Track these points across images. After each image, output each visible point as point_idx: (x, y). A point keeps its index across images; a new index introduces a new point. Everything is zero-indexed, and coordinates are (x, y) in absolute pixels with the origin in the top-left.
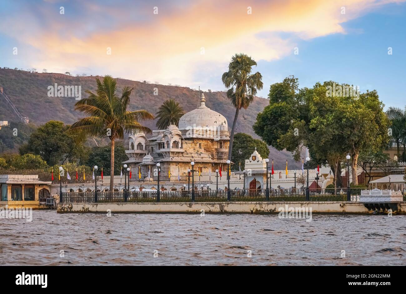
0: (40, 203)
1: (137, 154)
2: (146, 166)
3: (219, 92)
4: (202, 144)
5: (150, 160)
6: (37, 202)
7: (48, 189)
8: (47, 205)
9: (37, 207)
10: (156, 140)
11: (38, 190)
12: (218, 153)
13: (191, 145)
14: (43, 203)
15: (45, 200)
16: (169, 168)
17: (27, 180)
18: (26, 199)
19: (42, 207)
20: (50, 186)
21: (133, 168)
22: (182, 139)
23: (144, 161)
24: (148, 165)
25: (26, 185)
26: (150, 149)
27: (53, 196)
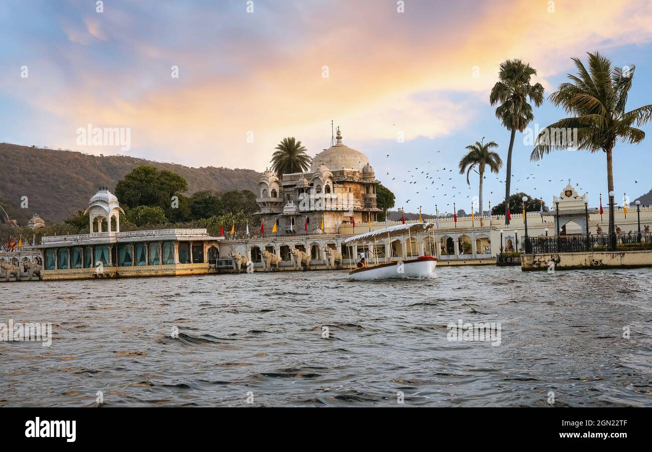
0: (210, 265)
1: (272, 203)
2: (287, 217)
3: (111, 156)
4: (352, 189)
5: (294, 210)
6: (206, 265)
7: (217, 247)
8: (218, 269)
9: (206, 271)
10: (295, 185)
11: (206, 248)
12: (365, 199)
13: (342, 190)
14: (213, 265)
15: (214, 262)
16: (322, 219)
17: (196, 236)
18: (195, 262)
19: (211, 271)
20: (220, 243)
21: (269, 220)
22: (334, 183)
23: (284, 210)
24: (290, 216)
25: (194, 242)
26: (286, 196)
27: (235, 256)
